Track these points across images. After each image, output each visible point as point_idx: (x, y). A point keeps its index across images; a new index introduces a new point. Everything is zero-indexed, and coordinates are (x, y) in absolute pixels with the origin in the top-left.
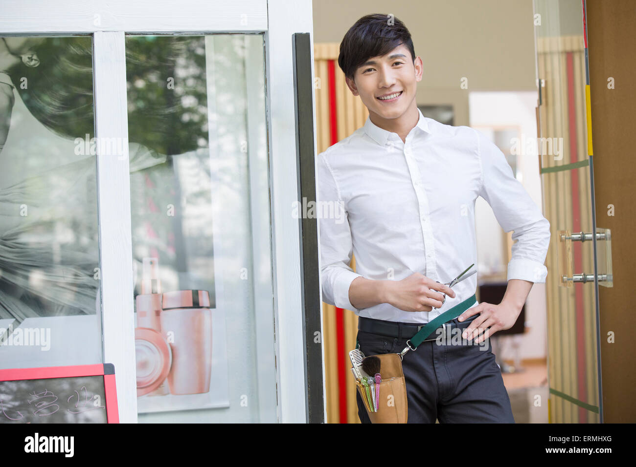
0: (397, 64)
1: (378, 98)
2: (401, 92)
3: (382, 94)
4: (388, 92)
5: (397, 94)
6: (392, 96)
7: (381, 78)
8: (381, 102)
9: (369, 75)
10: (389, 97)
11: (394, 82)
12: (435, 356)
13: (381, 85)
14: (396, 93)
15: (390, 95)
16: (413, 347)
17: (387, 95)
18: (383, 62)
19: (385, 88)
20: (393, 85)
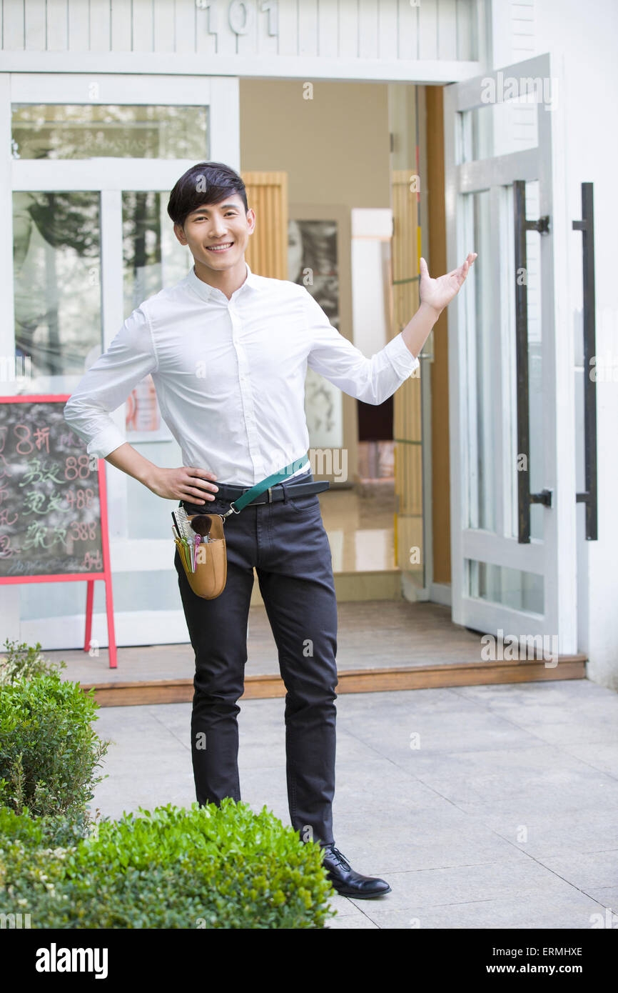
0: (230, 214)
1: (207, 248)
2: (232, 244)
3: (212, 243)
4: (217, 242)
5: (228, 245)
6: (222, 247)
7: (213, 228)
8: (211, 252)
9: (201, 223)
10: (219, 248)
11: (226, 232)
12: (258, 520)
13: (211, 234)
14: (226, 244)
15: (220, 245)
16: (237, 510)
17: (217, 245)
18: (215, 210)
19: (215, 237)
20: (224, 235)
